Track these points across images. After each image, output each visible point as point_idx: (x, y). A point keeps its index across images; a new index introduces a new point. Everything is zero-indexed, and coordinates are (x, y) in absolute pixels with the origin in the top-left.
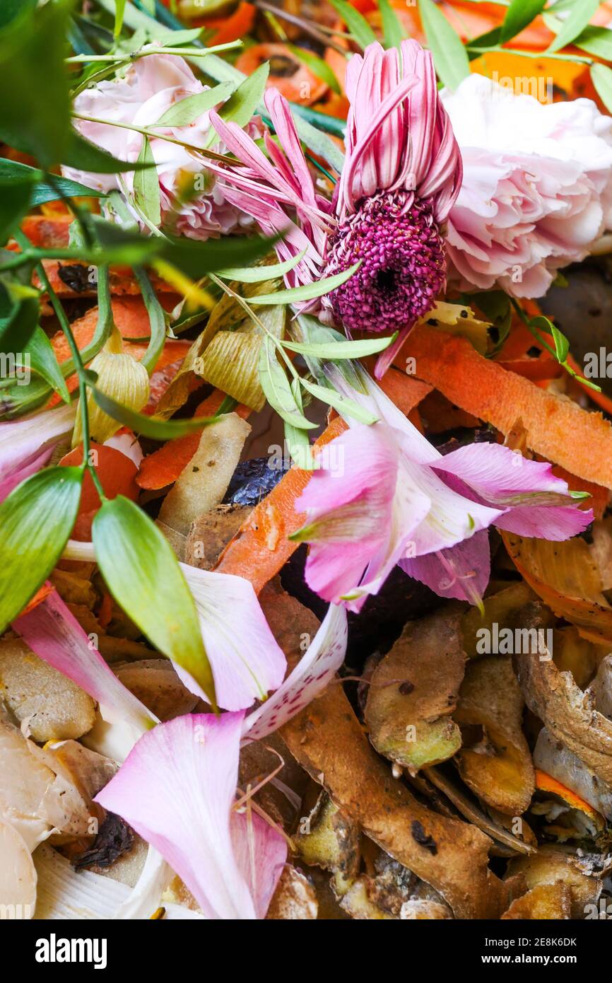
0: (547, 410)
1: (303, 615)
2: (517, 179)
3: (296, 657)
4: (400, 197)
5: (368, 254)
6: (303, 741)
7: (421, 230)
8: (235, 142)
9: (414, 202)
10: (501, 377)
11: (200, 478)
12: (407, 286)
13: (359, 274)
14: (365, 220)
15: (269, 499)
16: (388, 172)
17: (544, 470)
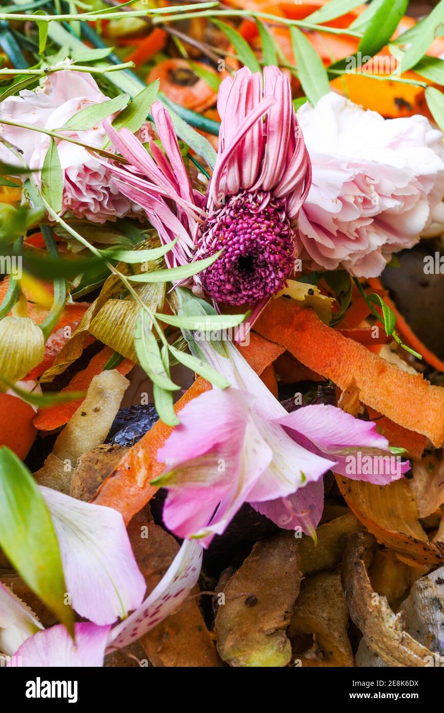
0: (378, 371)
1: (166, 541)
2: (359, 182)
3: (158, 576)
4: (258, 196)
5: (230, 242)
6: (159, 650)
7: (275, 225)
8: (123, 147)
9: (270, 201)
10: (340, 343)
11: (87, 421)
12: (263, 269)
13: (222, 259)
14: (229, 214)
15: (140, 444)
16: (249, 175)
17: (369, 428)
